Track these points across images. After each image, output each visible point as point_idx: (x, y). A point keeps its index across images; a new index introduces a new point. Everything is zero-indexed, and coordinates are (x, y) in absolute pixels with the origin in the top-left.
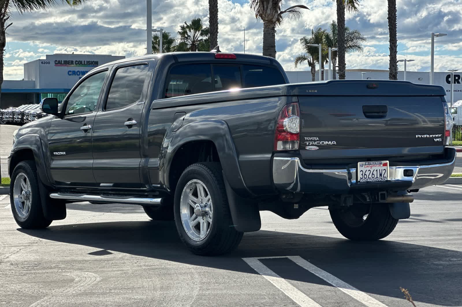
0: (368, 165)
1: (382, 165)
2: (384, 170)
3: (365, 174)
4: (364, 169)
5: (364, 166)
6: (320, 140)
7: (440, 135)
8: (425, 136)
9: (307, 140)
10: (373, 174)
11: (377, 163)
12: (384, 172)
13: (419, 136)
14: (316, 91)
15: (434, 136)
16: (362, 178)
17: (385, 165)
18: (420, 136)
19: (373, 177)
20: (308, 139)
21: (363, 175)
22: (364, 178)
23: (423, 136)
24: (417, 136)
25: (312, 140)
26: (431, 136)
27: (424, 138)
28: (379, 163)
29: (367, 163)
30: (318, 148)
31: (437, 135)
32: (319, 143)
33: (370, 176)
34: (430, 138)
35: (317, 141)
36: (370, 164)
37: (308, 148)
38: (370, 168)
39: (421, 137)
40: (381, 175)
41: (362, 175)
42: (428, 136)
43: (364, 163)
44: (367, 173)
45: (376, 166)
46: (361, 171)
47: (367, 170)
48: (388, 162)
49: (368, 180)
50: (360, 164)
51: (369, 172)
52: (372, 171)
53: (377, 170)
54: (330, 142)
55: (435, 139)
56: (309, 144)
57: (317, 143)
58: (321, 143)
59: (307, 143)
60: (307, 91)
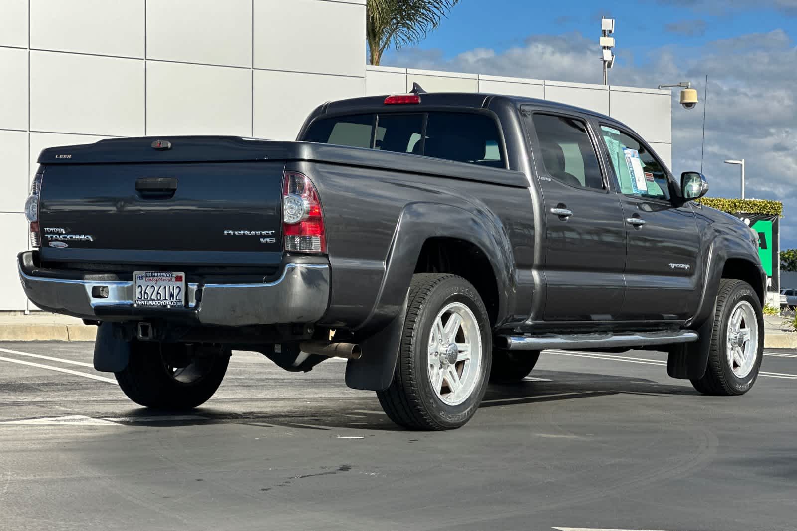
0: (152, 278)
1: (174, 280)
2: (177, 288)
3: (145, 293)
4: (144, 283)
5: (144, 279)
8: (242, 232)
10: (158, 293)
11: (165, 275)
12: (176, 292)
13: (230, 232)
14: (69, 157)
15: (258, 233)
16: (140, 298)
17: (179, 279)
18: (232, 232)
19: (159, 298)
20: (49, 230)
21: (143, 293)
22: (143, 298)
23: (236, 233)
24: (225, 232)
25: (54, 233)
26: (253, 233)
27: (239, 236)
28: (168, 275)
29: (149, 274)
30: (67, 245)
31: (265, 232)
33: (154, 296)
34: (252, 236)
35: (62, 233)
36: (154, 276)
37: (52, 244)
38: (154, 282)
39: (234, 233)
40: (172, 296)
41: (141, 293)
42: (247, 232)
43: (143, 273)
44: (149, 291)
45: (164, 280)
46: (139, 287)
47: (148, 286)
48: (183, 274)
49: (150, 303)
50: (137, 276)
51: (152, 290)
52: (156, 289)
53: (165, 288)
54: (82, 237)
55: (261, 240)
56: (52, 237)
57: (63, 237)
58: (68, 237)
59: (49, 236)
60: (56, 157)
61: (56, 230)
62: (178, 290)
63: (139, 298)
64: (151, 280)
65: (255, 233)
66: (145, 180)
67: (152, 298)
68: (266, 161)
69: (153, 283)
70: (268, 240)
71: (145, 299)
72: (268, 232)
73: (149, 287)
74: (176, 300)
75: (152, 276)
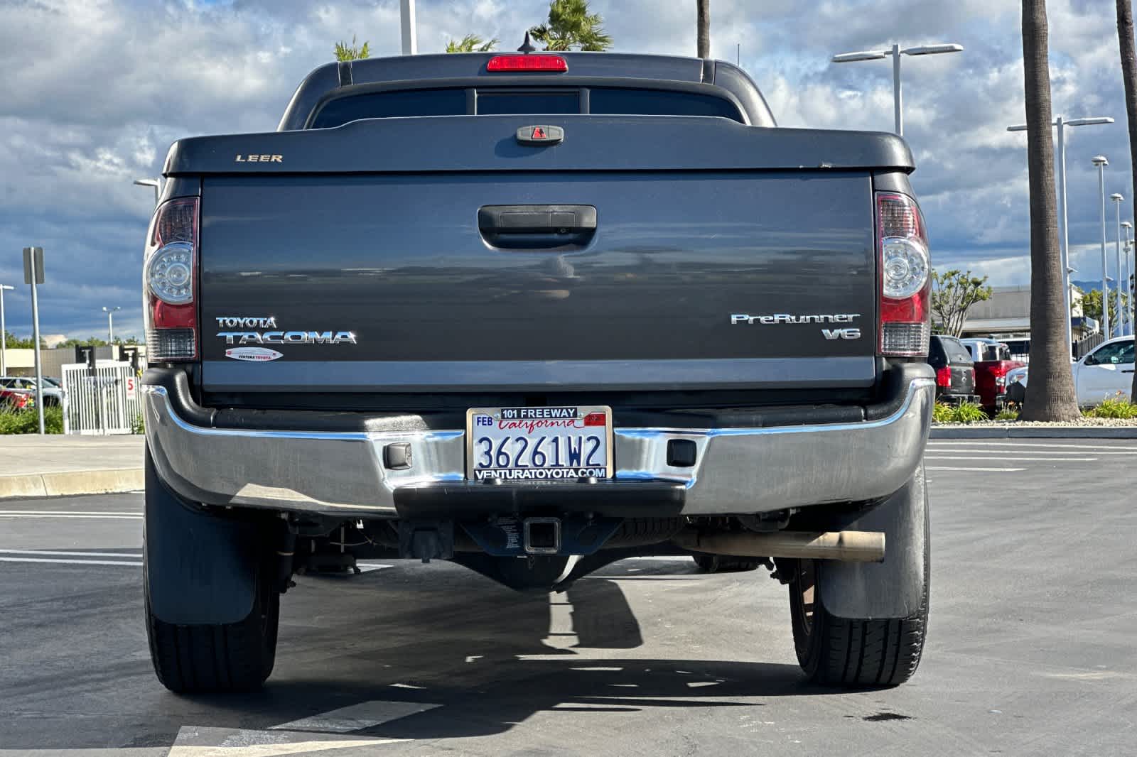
0: (518, 422)
1: (580, 422)
2: (589, 439)
3: (500, 453)
4: (495, 433)
5: (496, 423)
6: (282, 326)
7: (851, 316)
8: (777, 318)
9: (226, 329)
10: (536, 452)
11: (555, 413)
12: (587, 447)
13: (746, 317)
14: (279, 158)
15: (819, 318)
16: (485, 464)
17: (595, 420)
18: (752, 318)
19: (538, 460)
20: (231, 322)
21: (493, 453)
22: (494, 465)
23: (763, 319)
24: (734, 318)
25: (245, 329)
26: (805, 319)
27: (771, 327)
28: (564, 414)
29: (509, 413)
30: (279, 355)
31: (837, 316)
32: (282, 338)
33: (525, 460)
34: (799, 325)
35: (271, 329)
36: (526, 417)
37: (234, 353)
38: (525, 430)
39: (757, 321)
40: (574, 456)
41: (488, 453)
42: (790, 318)
43: (494, 412)
44: (512, 449)
45: (552, 424)
46: (481, 441)
47: (508, 438)
48: (607, 411)
49: (515, 474)
50: (476, 417)
51: (520, 445)
52: (532, 443)
53: (556, 440)
54: (328, 336)
55: (826, 332)
56: (237, 339)
57: (271, 337)
58: (288, 336)
59: (230, 336)
60: (239, 158)
61: (251, 322)
62: (592, 444)
63: (481, 464)
64: (514, 424)
65: (812, 319)
66: (507, 209)
67: (520, 464)
68: (826, 170)
69: (523, 432)
70: (844, 332)
71: (500, 466)
72: (844, 316)
73: (509, 441)
74: (588, 464)
75: (519, 416)
